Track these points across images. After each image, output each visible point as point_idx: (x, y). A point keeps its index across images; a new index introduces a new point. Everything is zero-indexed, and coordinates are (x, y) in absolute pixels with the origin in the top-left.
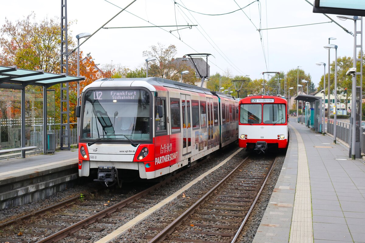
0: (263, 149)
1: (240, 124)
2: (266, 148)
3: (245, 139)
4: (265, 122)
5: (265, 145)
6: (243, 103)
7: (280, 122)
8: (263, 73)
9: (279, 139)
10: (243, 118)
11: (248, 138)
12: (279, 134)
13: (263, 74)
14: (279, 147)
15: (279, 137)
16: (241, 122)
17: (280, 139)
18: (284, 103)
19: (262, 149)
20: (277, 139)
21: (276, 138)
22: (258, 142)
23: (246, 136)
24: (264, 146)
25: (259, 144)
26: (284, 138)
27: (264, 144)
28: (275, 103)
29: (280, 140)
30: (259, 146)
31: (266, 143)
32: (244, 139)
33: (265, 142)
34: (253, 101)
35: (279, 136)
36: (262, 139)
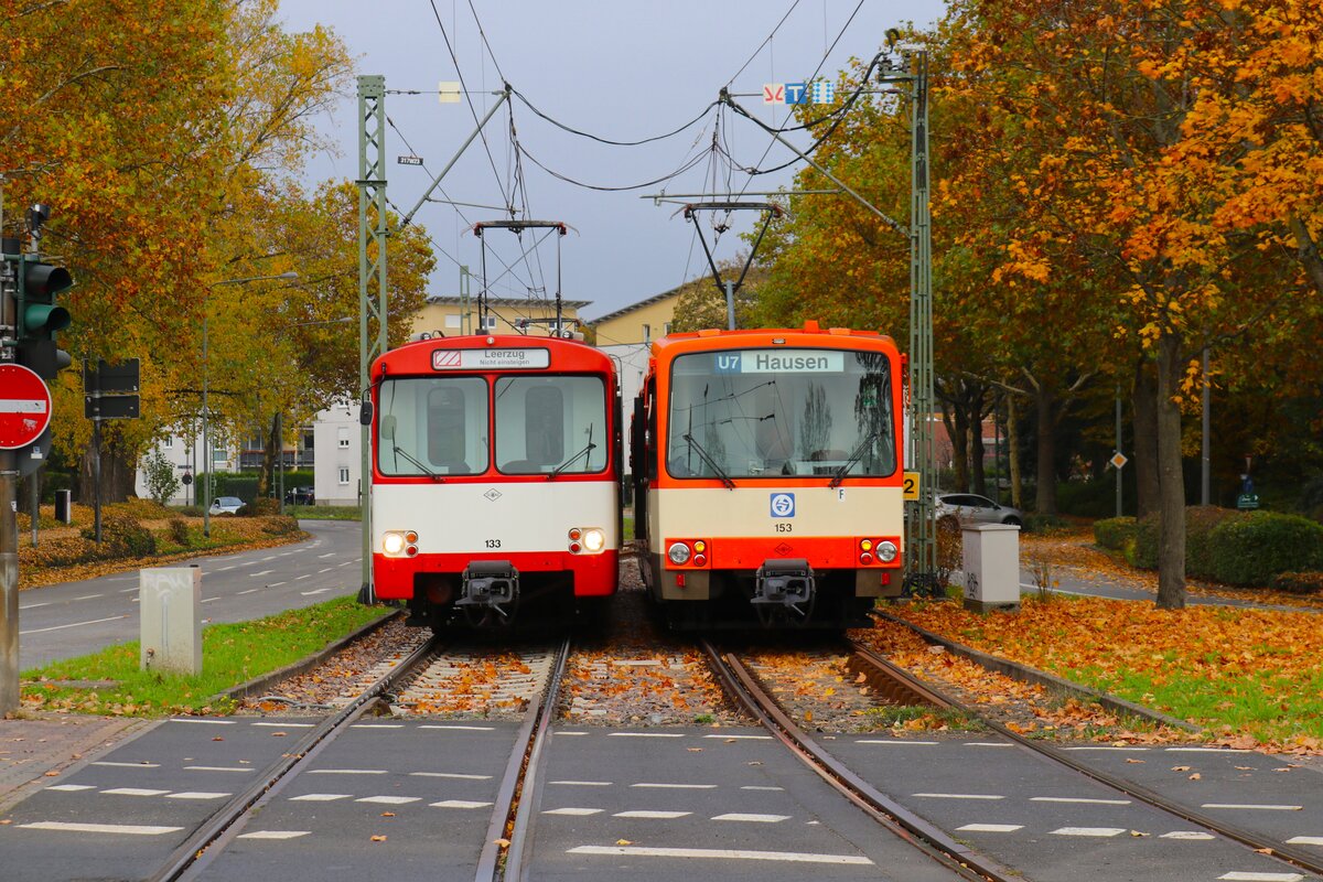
0: (501, 600)
1: (376, 481)
2: (515, 594)
3: (407, 557)
4: (504, 467)
5: (510, 581)
6: (396, 370)
7: (579, 467)
8: (479, 229)
9: (575, 548)
10: (396, 450)
11: (424, 547)
12: (578, 525)
13: (478, 232)
14: (578, 592)
15: (579, 542)
16: (387, 468)
17: (583, 552)
18: (597, 366)
19: (495, 602)
20: (566, 548)
21: (563, 545)
22: (473, 563)
23: (413, 538)
24: (505, 585)
25: (480, 575)
26: (599, 543)
27: (502, 576)
28: (554, 369)
29: (579, 553)
30: (480, 585)
31: (514, 568)
32: (405, 555)
33: (506, 563)
34: (444, 360)
35: (574, 535)
36: (495, 550)
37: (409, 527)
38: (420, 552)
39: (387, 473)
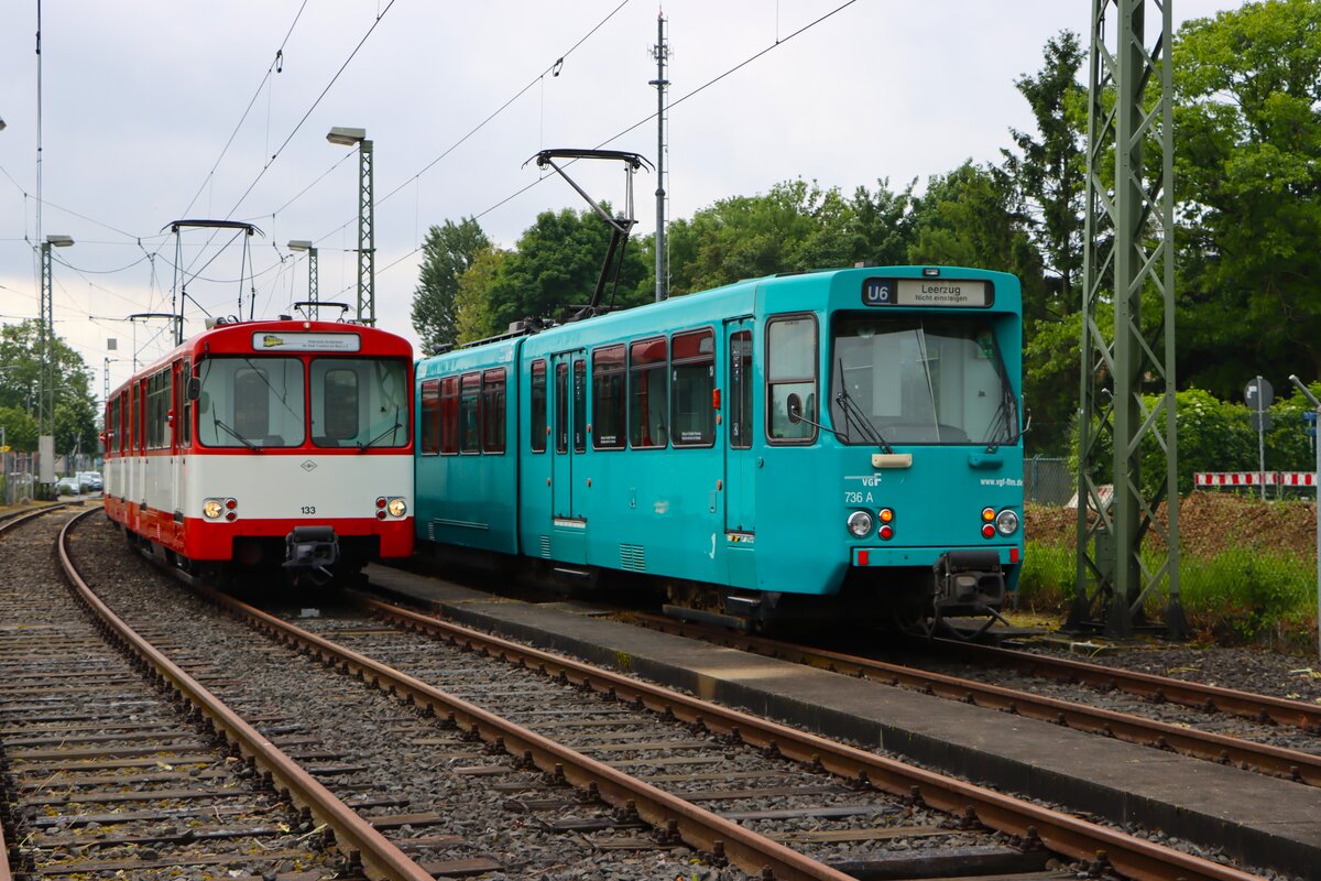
0: (325, 562)
2: (337, 556)
3: (226, 521)
4: (319, 441)
5: (332, 544)
7: (388, 442)
9: (382, 515)
10: (217, 423)
11: (243, 513)
12: (386, 494)
13: (175, 230)
14: (385, 553)
15: (385, 510)
16: (207, 440)
17: (388, 518)
19: (320, 564)
20: (373, 515)
21: (370, 512)
23: (232, 505)
25: (304, 539)
26: (404, 511)
27: (326, 540)
29: (385, 520)
30: (304, 548)
31: (334, 533)
32: (223, 520)
33: (329, 528)
35: (381, 503)
36: (310, 516)
37: (228, 495)
38: (239, 517)
39: (209, 444)
